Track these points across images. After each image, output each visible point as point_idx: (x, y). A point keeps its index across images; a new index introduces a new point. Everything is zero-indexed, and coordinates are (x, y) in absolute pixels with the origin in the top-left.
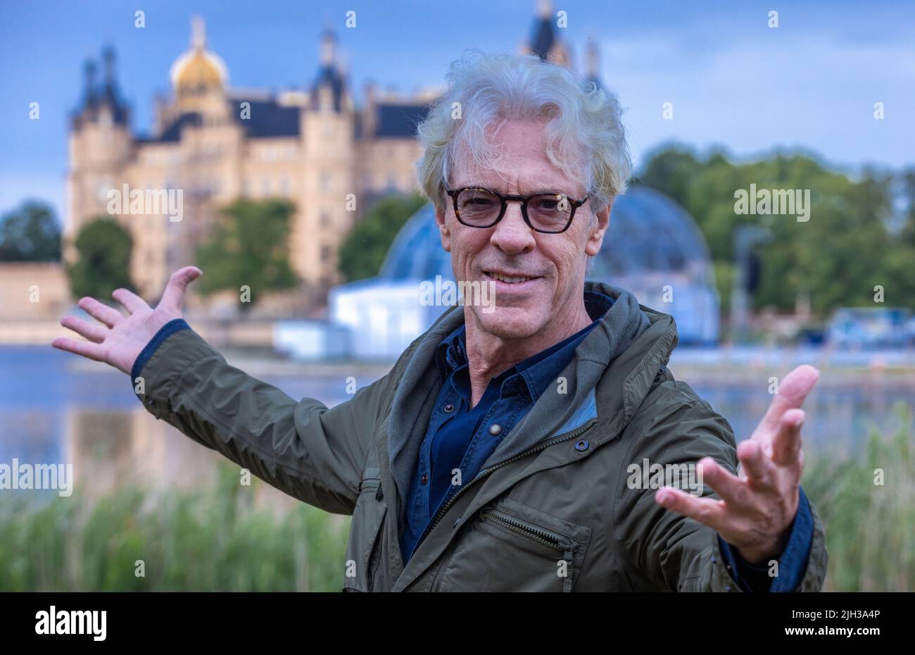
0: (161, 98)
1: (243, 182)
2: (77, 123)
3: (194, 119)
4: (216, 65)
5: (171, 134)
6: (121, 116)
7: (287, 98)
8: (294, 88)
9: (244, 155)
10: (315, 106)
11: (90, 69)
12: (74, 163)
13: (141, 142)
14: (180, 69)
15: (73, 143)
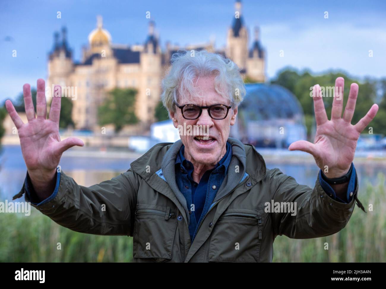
0: (84, 47)
1: (117, 81)
2: (51, 57)
3: (97, 56)
4: (107, 34)
5: (89, 62)
6: (69, 54)
7: (135, 48)
8: (137, 44)
9: (117, 70)
10: (146, 51)
11: (56, 36)
12: (50, 73)
13: (76, 65)
14: (92, 36)
15: (49, 65)
